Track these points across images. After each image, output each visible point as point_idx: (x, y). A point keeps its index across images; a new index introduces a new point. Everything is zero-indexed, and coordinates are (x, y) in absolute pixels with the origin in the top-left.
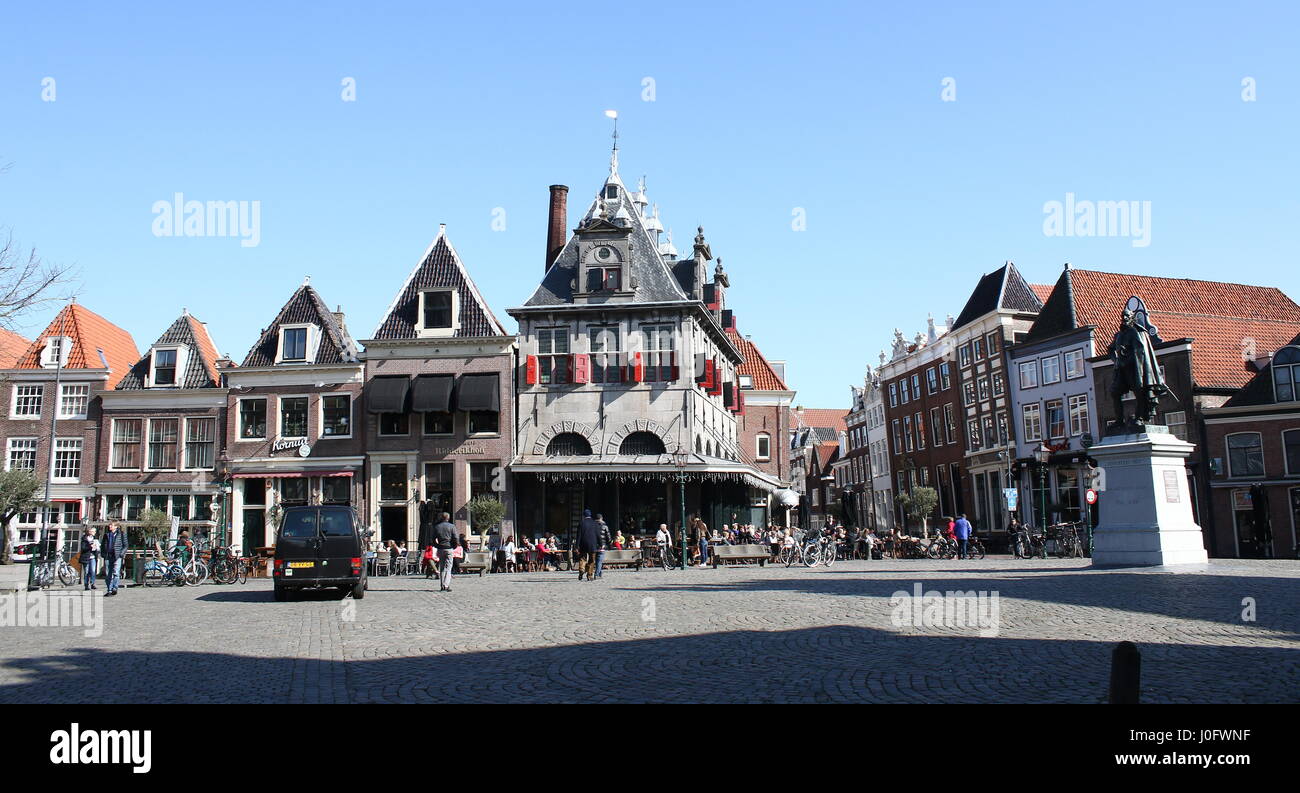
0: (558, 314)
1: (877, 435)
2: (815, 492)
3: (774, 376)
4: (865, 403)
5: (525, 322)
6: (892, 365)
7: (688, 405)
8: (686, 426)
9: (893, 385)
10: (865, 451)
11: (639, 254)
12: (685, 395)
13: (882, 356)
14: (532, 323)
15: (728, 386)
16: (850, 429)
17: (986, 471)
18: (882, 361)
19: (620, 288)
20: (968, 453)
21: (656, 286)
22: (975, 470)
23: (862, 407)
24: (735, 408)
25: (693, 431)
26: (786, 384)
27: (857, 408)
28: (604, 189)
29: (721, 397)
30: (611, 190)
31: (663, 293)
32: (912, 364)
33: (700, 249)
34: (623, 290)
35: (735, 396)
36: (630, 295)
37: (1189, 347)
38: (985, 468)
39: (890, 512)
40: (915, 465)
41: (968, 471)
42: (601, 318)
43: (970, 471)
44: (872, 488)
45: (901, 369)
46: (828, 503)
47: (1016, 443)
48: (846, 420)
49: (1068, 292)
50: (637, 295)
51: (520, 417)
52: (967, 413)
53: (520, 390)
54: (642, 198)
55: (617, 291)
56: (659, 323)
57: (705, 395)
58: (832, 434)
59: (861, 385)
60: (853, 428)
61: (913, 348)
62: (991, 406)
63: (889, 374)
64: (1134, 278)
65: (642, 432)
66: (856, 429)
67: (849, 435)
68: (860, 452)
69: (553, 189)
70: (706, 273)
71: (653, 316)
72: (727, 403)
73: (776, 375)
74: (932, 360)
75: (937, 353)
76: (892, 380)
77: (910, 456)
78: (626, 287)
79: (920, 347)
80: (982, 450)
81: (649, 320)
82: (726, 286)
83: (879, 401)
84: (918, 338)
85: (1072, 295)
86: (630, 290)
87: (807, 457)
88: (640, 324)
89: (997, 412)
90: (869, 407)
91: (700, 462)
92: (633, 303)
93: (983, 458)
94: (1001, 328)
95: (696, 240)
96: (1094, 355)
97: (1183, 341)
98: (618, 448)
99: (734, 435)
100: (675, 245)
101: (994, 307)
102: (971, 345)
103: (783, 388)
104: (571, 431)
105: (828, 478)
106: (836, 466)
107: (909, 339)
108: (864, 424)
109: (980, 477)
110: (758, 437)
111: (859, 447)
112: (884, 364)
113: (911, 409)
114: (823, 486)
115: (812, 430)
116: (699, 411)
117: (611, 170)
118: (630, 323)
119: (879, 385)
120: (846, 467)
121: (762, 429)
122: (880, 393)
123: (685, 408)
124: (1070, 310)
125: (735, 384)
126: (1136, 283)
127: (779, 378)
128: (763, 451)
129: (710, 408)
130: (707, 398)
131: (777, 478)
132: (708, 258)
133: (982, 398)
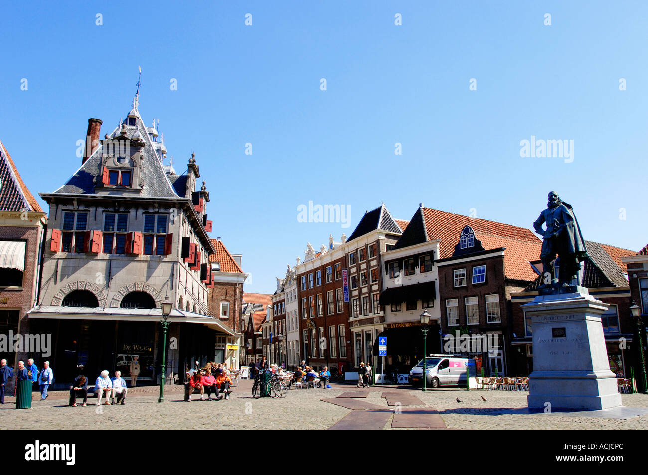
0: (81, 201)
1: (292, 307)
2: (250, 340)
3: (234, 264)
4: (285, 288)
5: (55, 205)
6: (304, 264)
7: (175, 273)
8: (172, 289)
9: (304, 277)
10: (283, 317)
11: (148, 164)
12: (173, 267)
13: (298, 260)
14: (61, 207)
15: (204, 267)
16: (274, 304)
17: (363, 330)
18: (297, 263)
19: (130, 185)
20: (351, 319)
21: (159, 187)
22: (356, 329)
23: (283, 291)
24: (208, 281)
25: (178, 293)
26: (241, 269)
27: (280, 291)
28: (127, 119)
29: (199, 272)
30: (132, 121)
31: (162, 192)
32: (318, 264)
33: (192, 167)
34: (133, 187)
35: (208, 273)
36: (138, 191)
37: (503, 254)
38: (362, 328)
39: (297, 354)
40: (315, 326)
41: (351, 330)
42: (114, 207)
43: (352, 330)
44: (286, 339)
45: (310, 267)
46: (257, 347)
47: (385, 313)
48: (272, 298)
49: (422, 220)
50: (143, 191)
51: (43, 276)
52: (352, 294)
53: (46, 256)
54: (155, 132)
55: (129, 187)
56: (158, 212)
57: (188, 268)
58: (260, 307)
59: (283, 277)
60: (276, 303)
61: (318, 254)
62: (369, 289)
63: (302, 270)
64: (457, 216)
65: (139, 292)
66: (278, 304)
67: (273, 308)
68: (280, 317)
69: (91, 121)
70: (194, 185)
71: (154, 207)
72: (203, 277)
73: (236, 263)
74: (330, 261)
75: (334, 257)
76: (303, 274)
77: (312, 320)
78: (135, 185)
79: (323, 254)
80: (361, 317)
81: (151, 210)
82: (207, 200)
83: (294, 287)
84: (322, 249)
85: (424, 222)
86: (138, 187)
87: (246, 320)
88: (143, 213)
89: (372, 294)
90: (287, 291)
91: (182, 315)
92: (140, 197)
93: (361, 322)
94: (378, 242)
95: (190, 161)
96: (438, 258)
97: (501, 250)
98: (120, 303)
99: (206, 300)
100: (175, 168)
101: (375, 227)
102: (357, 252)
103: (240, 271)
104: (84, 289)
105: (258, 333)
106: (264, 326)
107: (315, 249)
108: (284, 300)
109: (358, 335)
110: (221, 303)
111: (279, 314)
112: (299, 264)
113: (315, 292)
114: (254, 337)
115: (249, 304)
116: (183, 279)
117: (132, 106)
118: (137, 211)
119: (294, 277)
120: (270, 326)
121: (223, 297)
122: (295, 282)
123: (173, 275)
124: (423, 231)
125: (208, 266)
126: (459, 219)
127: (237, 266)
128: (225, 313)
129: (189, 278)
130: (190, 271)
131: (233, 330)
132: (197, 176)
133: (362, 285)
